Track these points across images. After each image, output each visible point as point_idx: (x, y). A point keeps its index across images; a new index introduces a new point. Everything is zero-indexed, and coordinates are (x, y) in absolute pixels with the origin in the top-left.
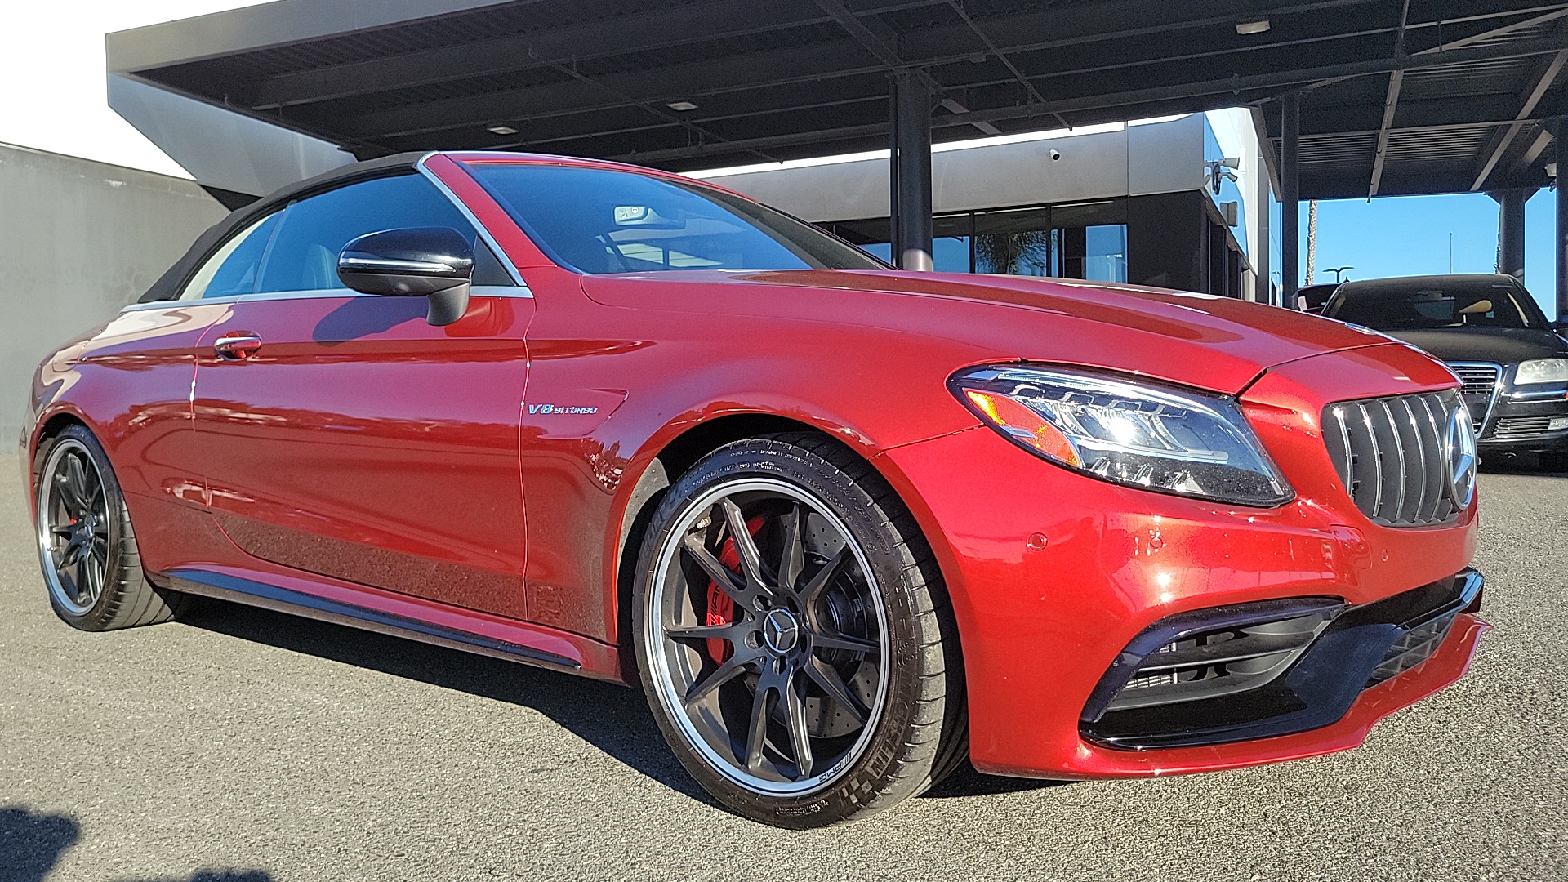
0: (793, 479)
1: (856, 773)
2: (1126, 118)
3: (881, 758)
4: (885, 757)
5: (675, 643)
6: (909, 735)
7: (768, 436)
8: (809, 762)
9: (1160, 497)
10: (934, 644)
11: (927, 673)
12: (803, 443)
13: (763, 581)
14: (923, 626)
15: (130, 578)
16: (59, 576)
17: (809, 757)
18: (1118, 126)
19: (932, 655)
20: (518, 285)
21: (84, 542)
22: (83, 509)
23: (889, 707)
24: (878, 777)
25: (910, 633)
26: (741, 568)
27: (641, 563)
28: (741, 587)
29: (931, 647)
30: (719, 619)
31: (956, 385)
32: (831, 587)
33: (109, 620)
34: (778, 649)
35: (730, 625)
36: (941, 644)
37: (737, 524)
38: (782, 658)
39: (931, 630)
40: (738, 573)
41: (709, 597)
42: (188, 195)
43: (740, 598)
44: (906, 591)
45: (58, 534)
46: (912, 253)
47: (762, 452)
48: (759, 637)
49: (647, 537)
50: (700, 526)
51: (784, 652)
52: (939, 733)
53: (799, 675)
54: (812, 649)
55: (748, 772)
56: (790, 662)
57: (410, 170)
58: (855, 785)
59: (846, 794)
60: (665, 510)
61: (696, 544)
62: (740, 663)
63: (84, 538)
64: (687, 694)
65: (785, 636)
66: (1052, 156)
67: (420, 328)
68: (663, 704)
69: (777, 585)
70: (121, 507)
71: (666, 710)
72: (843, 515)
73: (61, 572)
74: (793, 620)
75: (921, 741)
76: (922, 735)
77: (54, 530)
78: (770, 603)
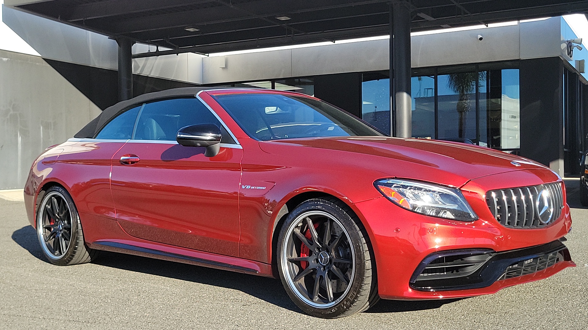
0: (328, 211)
1: (345, 299)
2: (518, 19)
3: (353, 294)
4: (354, 294)
5: (291, 263)
6: (361, 287)
7: (320, 198)
8: (332, 298)
9: (437, 219)
10: (368, 260)
11: (366, 269)
12: (331, 200)
13: (318, 243)
14: (365, 255)
15: (79, 245)
16: (46, 244)
17: (332, 296)
18: (515, 23)
19: (368, 263)
20: (237, 144)
21: (58, 231)
22: (58, 218)
23: (355, 279)
24: (352, 300)
25: (361, 257)
26: (312, 239)
27: (280, 237)
28: (312, 245)
29: (367, 261)
30: (305, 255)
31: (376, 185)
32: (339, 244)
33: (69, 261)
34: (323, 264)
35: (308, 257)
36: (370, 260)
37: (311, 225)
38: (324, 267)
39: (367, 256)
40: (311, 240)
41: (302, 248)
42: (37, 64)
43: (311, 248)
44: (360, 245)
45: (45, 228)
46: (401, 93)
47: (318, 203)
48: (318, 261)
49: (282, 229)
50: (299, 225)
51: (325, 264)
52: (370, 287)
53: (329, 271)
54: (333, 263)
55: (313, 302)
56: (327, 268)
57: (193, 97)
58: (345, 303)
59: (342, 306)
60: (288, 220)
61: (298, 231)
62: (311, 268)
63: (58, 229)
64: (294, 279)
65: (325, 260)
66: (479, 38)
67: (202, 158)
68: (287, 282)
69: (323, 244)
70: (77, 218)
71: (288, 284)
72: (342, 222)
73: (47, 243)
74: (328, 255)
75: (364, 289)
76: (365, 287)
77: (44, 226)
78: (321, 250)
